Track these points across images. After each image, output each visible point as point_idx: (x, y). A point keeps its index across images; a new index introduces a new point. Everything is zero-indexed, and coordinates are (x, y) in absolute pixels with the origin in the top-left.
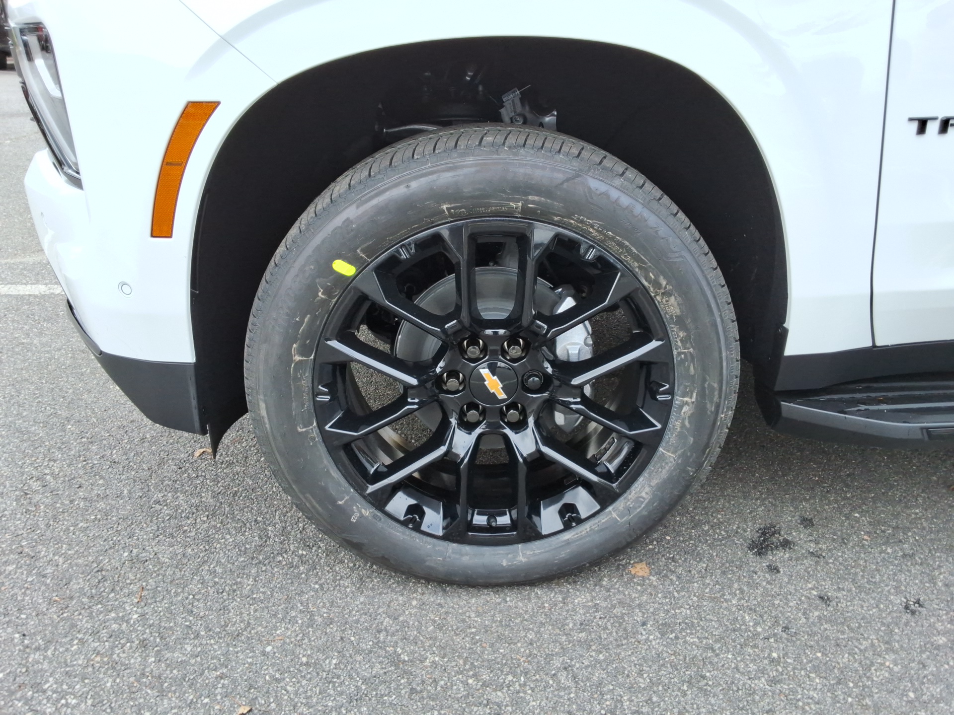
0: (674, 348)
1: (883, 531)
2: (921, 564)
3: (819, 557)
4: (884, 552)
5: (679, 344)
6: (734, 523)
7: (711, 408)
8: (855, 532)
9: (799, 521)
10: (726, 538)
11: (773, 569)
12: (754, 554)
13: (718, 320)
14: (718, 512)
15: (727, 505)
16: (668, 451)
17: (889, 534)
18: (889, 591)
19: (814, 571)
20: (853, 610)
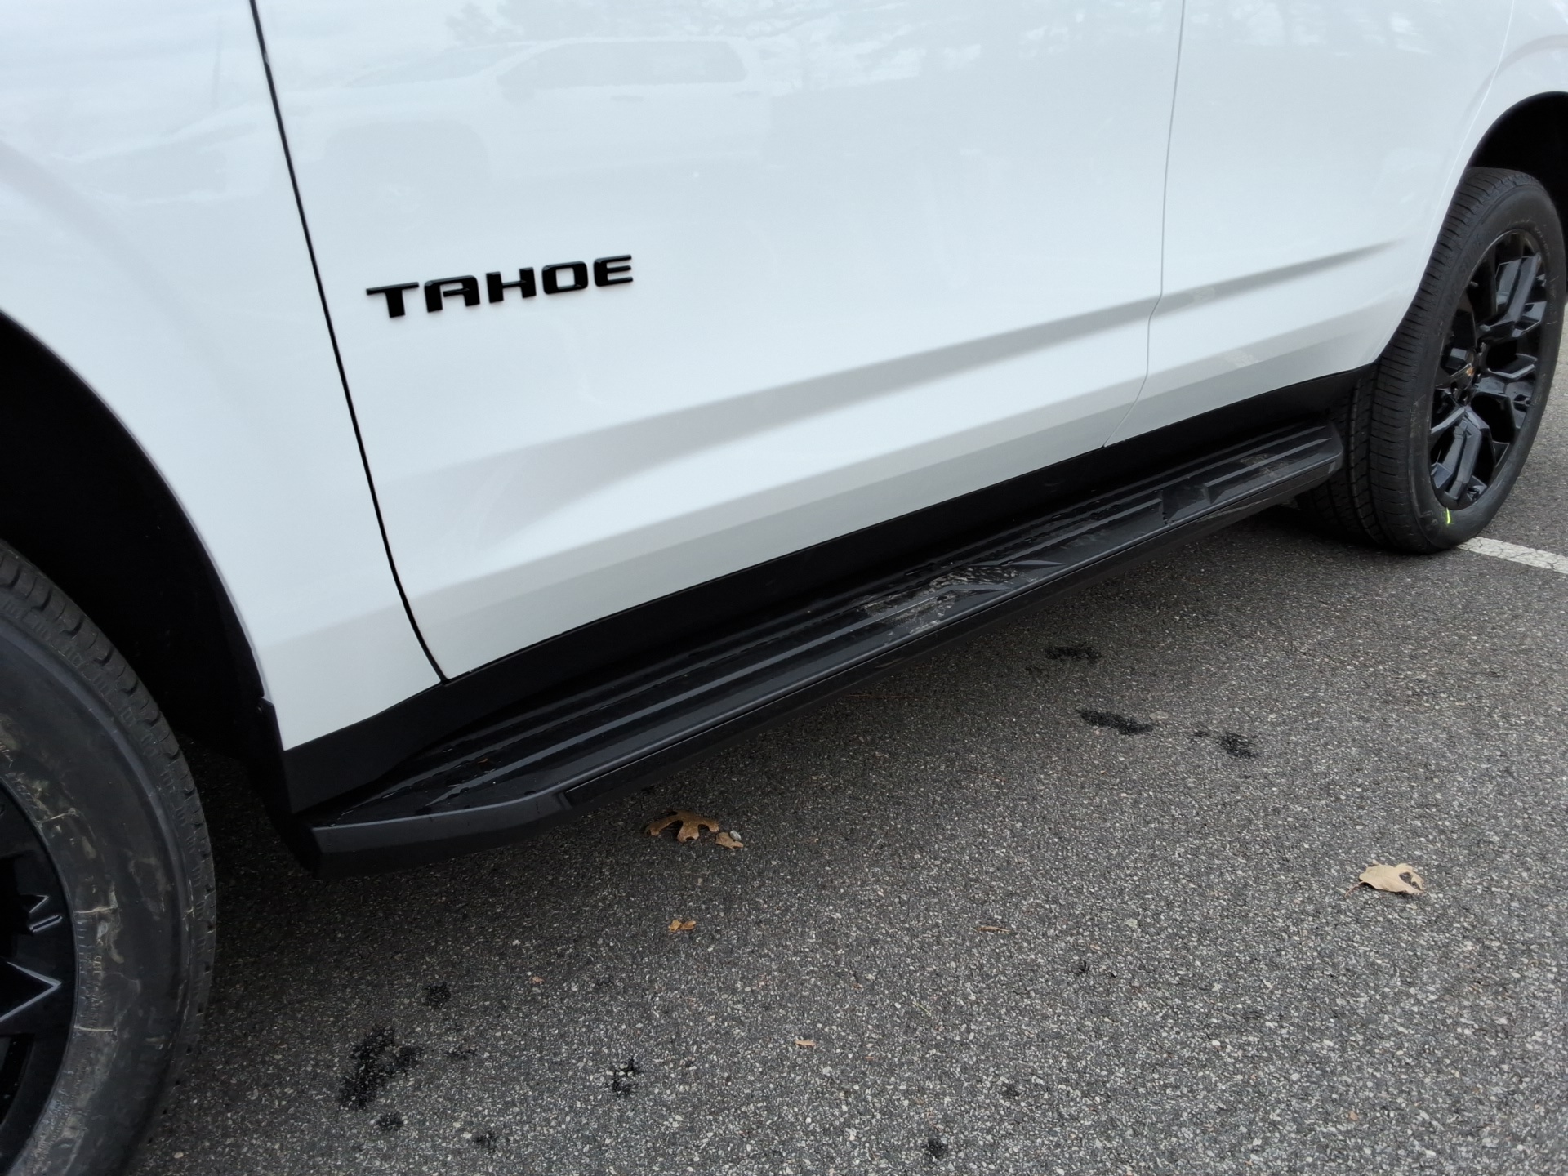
0: (33, 818)
1: (561, 955)
2: (625, 991)
3: (465, 1058)
4: (567, 994)
5: (41, 806)
6: (308, 1059)
7: (157, 908)
8: (519, 977)
9: (423, 1000)
10: (295, 1099)
11: (391, 1123)
12: (351, 1108)
13: (114, 733)
14: (274, 1048)
15: (290, 1024)
16: (95, 1026)
17: (570, 956)
18: (585, 1068)
19: (460, 1092)
20: (535, 1138)
